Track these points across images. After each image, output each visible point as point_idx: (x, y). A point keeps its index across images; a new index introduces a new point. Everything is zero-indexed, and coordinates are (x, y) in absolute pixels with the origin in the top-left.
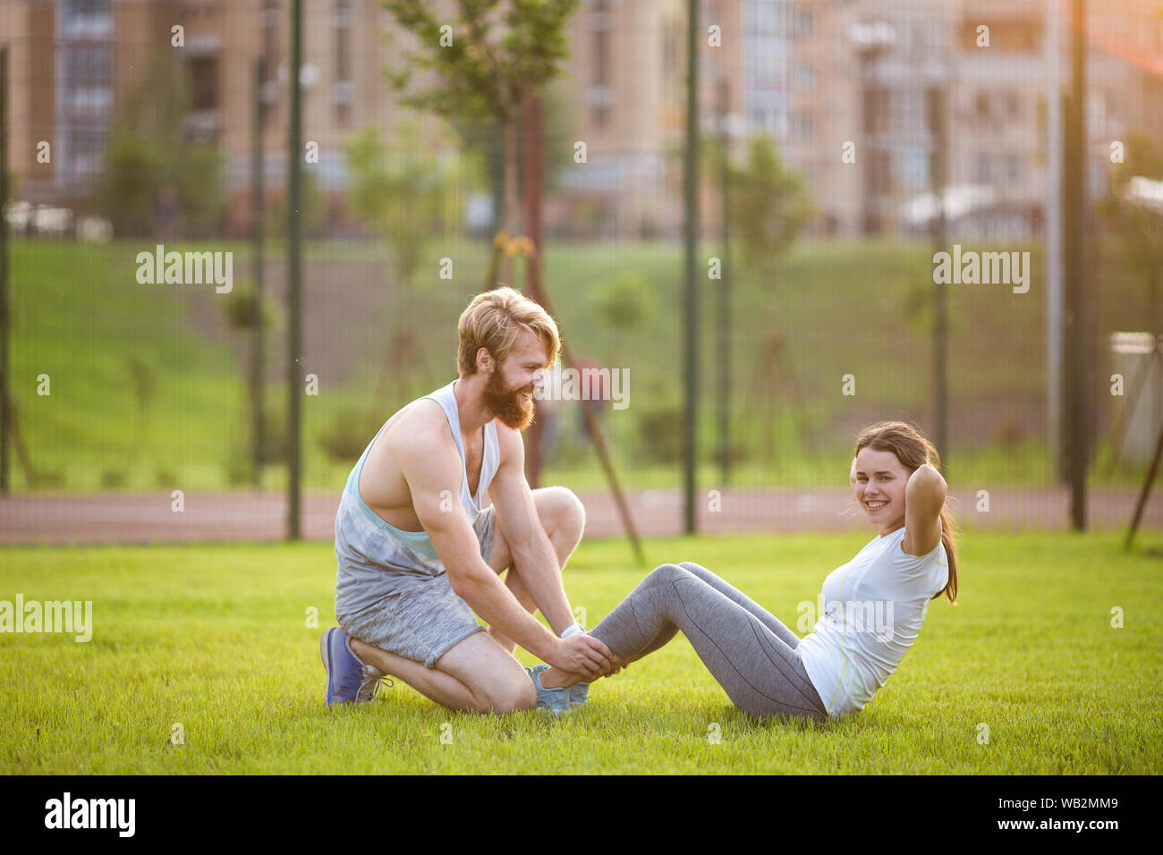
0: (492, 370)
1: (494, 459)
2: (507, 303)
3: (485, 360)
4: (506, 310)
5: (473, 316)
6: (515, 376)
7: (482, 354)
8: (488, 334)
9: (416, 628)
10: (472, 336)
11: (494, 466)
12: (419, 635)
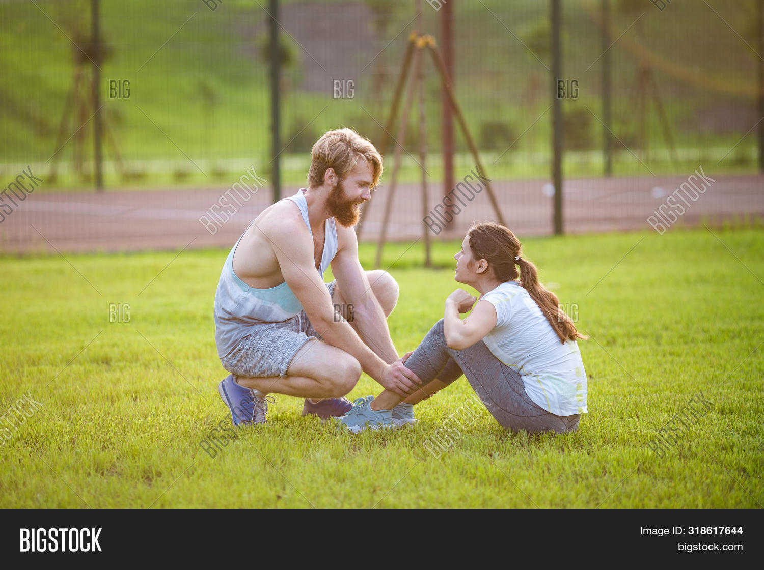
0: (335, 184)
1: (333, 246)
2: (349, 139)
3: (330, 177)
4: (349, 143)
5: (326, 144)
6: (351, 189)
7: (329, 172)
8: (336, 159)
9: (267, 355)
10: (324, 159)
11: (333, 251)
12: (270, 360)
